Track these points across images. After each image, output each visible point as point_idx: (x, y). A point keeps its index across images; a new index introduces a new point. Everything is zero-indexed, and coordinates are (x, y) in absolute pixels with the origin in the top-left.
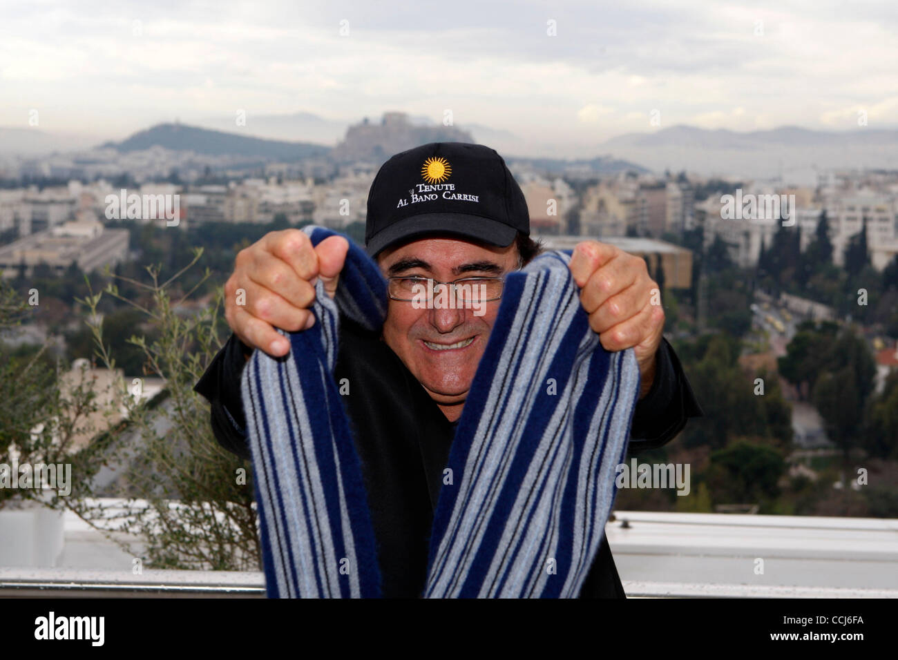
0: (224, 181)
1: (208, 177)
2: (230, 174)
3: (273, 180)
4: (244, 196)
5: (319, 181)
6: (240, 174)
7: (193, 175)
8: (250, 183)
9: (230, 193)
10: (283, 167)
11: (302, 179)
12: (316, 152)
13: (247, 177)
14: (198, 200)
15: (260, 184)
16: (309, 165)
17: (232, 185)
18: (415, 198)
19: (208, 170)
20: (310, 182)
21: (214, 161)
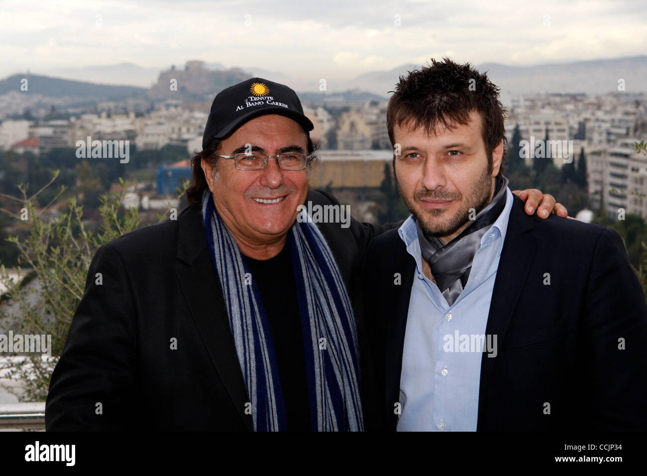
0: (66, 117)
1: (54, 114)
2: (71, 111)
3: (104, 115)
4: (82, 128)
5: (139, 115)
6: (78, 111)
7: (42, 113)
8: (86, 117)
9: (71, 126)
10: (112, 105)
11: (126, 113)
12: (135, 92)
13: (84, 113)
14: (47, 131)
15: (94, 118)
16: (131, 103)
17: (73, 119)
18: (248, 104)
19: (53, 108)
20: (132, 115)
21: (58, 102)
